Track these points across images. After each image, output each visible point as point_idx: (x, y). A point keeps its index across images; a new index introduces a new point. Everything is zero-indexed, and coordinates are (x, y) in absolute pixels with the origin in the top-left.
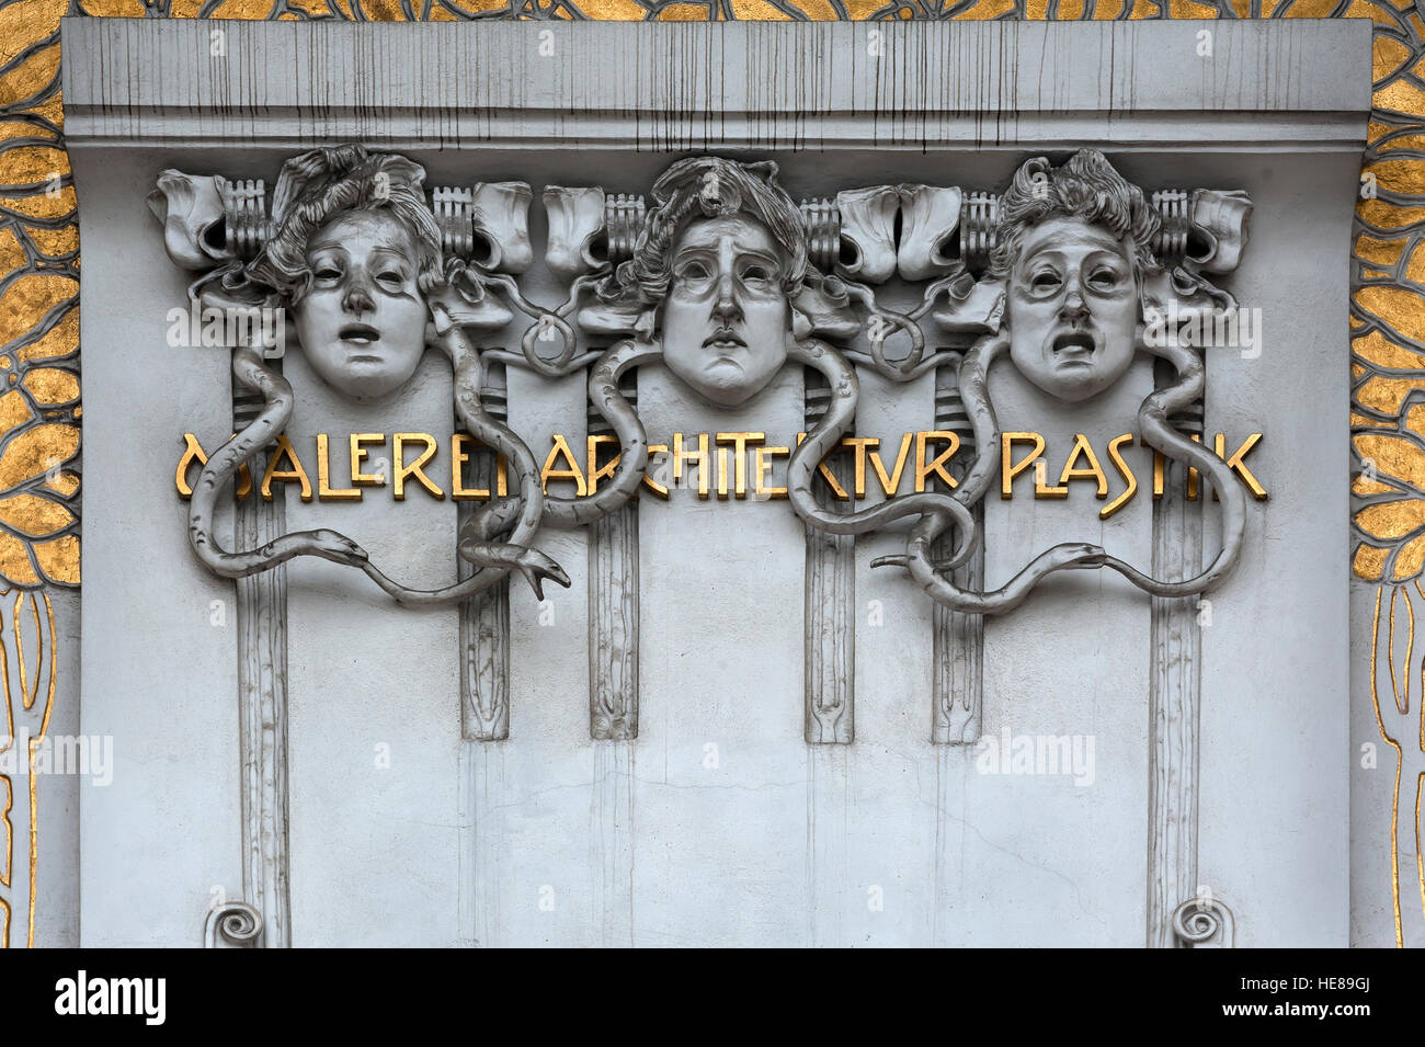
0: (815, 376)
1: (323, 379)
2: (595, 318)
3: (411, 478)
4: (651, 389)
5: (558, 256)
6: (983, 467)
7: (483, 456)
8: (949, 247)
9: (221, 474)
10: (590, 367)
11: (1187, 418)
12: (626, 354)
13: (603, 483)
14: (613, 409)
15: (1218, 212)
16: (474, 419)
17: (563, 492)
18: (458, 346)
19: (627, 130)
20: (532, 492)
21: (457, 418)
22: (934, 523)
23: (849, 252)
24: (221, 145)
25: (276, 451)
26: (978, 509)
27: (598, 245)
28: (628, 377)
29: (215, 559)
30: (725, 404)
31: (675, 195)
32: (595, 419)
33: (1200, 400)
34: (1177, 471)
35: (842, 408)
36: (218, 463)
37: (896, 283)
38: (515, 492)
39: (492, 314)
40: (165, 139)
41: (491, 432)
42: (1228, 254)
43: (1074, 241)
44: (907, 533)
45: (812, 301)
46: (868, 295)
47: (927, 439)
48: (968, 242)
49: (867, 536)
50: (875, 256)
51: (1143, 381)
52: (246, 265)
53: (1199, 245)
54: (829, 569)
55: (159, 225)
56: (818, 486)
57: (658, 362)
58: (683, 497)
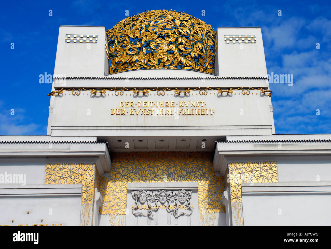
0: (168, 201)
1: (140, 202)
2: (156, 198)
4: (159, 202)
6: (178, 207)
7: (149, 207)
10: (155, 201)
11: (189, 204)
12: (157, 200)
13: (156, 208)
14: (157, 204)
16: (149, 205)
17: (154, 209)
18: (148, 200)
19: (158, 188)
20: (152, 209)
21: (148, 205)
22: (175, 211)
25: (138, 207)
26: (177, 210)
27: (156, 194)
28: (157, 202)
29: (134, 214)
30: (163, 204)
31: (160, 192)
32: (156, 205)
33: (189, 203)
35: (169, 204)
36: (134, 208)
38: (151, 209)
39: (150, 198)
41: (150, 205)
43: (182, 194)
45: (168, 197)
46: (171, 197)
49: (171, 211)
50: (171, 194)
51: (186, 202)
52: (136, 196)
55: (132, 193)
57: (159, 201)
58: (160, 209)
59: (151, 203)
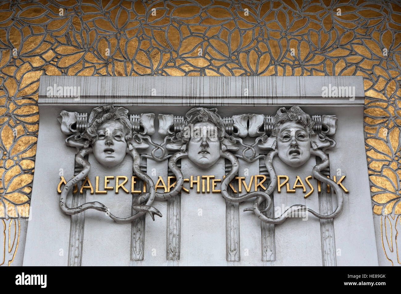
0: (227, 161)
1: (99, 162)
2: (170, 146)
3: (120, 188)
4: (185, 164)
5: (161, 131)
6: (272, 184)
7: (140, 182)
8: (261, 129)
9: (70, 187)
10: (169, 159)
11: (325, 171)
12: (178, 155)
13: (172, 189)
14: (175, 169)
15: (329, 120)
16: (138, 172)
17: (161, 191)
18: (134, 153)
19: (179, 101)
20: (152, 191)
21: (133, 172)
22: (260, 199)
23: (236, 130)
24: (77, 105)
25: (85, 181)
26: (272, 196)
27: (172, 128)
28: (179, 161)
29: (66, 210)
30: (204, 168)
31: (191, 116)
32: (170, 172)
33: (328, 167)
34: (324, 185)
35: (235, 169)
36: (69, 184)
37: (248, 138)
38: (148, 191)
39: (144, 145)
40: (63, 103)
41: (142, 175)
42: (332, 131)
43: (293, 128)
44: (253, 202)
45: (226, 142)
46: (241, 141)
47: (257, 177)
48: (266, 128)
49: (242, 203)
50: (243, 131)
51: (313, 162)
52: (81, 133)
53: (325, 128)
54: (232, 212)
55: (60, 124)
56: (229, 189)
57: (187, 157)
58: (193, 193)
59: (148, 166)
